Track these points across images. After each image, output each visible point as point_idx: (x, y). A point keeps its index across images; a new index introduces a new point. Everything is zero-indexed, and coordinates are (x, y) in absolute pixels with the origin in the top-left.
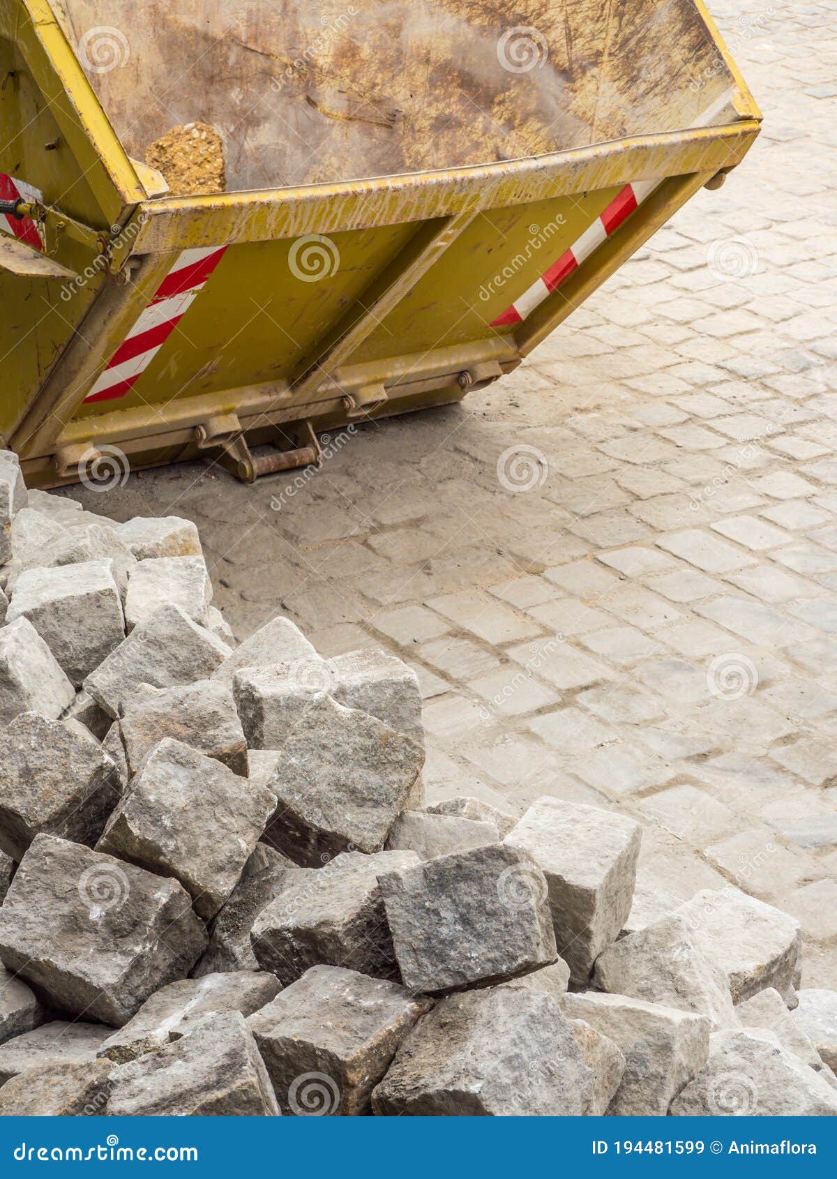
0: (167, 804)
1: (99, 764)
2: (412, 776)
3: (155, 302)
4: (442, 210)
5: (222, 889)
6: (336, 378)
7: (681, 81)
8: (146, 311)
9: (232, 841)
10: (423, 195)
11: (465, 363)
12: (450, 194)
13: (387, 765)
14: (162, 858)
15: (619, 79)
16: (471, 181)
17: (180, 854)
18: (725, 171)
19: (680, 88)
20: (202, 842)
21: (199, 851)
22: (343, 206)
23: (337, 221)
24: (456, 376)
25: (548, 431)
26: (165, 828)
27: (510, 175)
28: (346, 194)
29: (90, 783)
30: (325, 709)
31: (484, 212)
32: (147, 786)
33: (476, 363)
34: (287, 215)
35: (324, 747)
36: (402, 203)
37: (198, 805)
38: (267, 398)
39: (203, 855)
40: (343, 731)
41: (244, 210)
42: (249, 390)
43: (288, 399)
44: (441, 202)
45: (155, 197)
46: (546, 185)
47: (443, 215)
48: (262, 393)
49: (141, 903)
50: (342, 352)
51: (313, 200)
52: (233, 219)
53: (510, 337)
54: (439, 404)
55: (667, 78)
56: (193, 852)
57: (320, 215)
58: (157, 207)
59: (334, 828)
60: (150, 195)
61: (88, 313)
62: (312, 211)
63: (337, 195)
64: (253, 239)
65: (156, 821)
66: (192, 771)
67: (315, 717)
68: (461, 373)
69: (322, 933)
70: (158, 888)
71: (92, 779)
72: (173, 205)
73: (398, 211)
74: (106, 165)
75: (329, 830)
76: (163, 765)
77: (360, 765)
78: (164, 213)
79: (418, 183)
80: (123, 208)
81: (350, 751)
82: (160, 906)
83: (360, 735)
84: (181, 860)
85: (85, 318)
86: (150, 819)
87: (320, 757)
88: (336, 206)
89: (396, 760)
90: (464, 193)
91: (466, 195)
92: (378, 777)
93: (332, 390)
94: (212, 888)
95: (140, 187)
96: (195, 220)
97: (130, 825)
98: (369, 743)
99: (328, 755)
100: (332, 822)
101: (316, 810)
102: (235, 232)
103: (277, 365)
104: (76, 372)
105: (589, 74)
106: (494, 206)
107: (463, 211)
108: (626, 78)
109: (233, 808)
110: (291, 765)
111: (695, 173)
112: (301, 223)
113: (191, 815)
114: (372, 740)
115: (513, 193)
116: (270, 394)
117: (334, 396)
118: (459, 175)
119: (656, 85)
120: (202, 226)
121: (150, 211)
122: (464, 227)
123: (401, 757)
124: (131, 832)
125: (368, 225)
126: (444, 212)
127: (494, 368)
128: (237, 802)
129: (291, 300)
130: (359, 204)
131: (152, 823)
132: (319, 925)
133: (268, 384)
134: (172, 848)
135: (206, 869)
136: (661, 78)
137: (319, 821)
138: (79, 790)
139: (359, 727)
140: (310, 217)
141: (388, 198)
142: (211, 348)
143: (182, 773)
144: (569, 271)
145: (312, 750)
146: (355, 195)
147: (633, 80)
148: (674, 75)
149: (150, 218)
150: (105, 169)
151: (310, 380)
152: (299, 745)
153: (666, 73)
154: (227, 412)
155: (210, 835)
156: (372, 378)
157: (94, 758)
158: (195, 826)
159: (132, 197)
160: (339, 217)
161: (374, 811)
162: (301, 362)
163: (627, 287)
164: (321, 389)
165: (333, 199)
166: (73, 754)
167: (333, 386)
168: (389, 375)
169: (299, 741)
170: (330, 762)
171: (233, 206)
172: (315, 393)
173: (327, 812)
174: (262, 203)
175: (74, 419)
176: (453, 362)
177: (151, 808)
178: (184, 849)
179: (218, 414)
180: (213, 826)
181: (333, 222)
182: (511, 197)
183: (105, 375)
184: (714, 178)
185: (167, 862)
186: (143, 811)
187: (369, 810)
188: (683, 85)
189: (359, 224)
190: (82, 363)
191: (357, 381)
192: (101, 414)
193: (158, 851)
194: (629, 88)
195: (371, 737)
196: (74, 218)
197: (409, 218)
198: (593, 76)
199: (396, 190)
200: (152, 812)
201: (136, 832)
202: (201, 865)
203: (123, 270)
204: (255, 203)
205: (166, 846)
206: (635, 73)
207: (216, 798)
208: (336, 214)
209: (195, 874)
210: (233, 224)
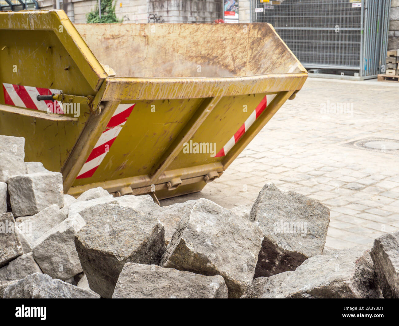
0: (207, 233)
1: (156, 224)
2: (327, 221)
3: (107, 130)
4: (210, 94)
5: (246, 281)
6: (164, 175)
7: (277, 65)
8: (103, 135)
9: (247, 253)
10: (205, 87)
11: (207, 171)
12: (213, 87)
13: (313, 217)
14: (208, 264)
15: (253, 70)
16: (220, 82)
17: (219, 261)
18: (296, 91)
19: (276, 67)
20: (230, 254)
21: (229, 260)
22: (178, 87)
23: (176, 94)
24: (203, 177)
25: (234, 197)
26: (208, 246)
27: (233, 82)
28: (179, 82)
29: (152, 234)
30: (274, 190)
31: (224, 98)
32: (194, 223)
33: (210, 171)
34: (159, 88)
35: (279, 208)
36: (198, 89)
37: (224, 233)
38: (142, 181)
39: (232, 262)
40: (286, 200)
41: (144, 85)
42: (135, 178)
43: (149, 182)
44: (210, 91)
45: (110, 76)
46: (244, 88)
47: (210, 97)
48: (140, 179)
49: (201, 291)
50: (169, 161)
51: (168, 84)
52: (139, 88)
53: (220, 163)
54: (194, 192)
55: (271, 65)
56: (226, 260)
57: (170, 91)
58: (112, 80)
59: (295, 250)
60: (109, 76)
61: (81, 135)
62: (167, 89)
63: (176, 82)
64: (146, 99)
65: (202, 243)
66: (217, 216)
67: (270, 193)
68: (205, 176)
69: (335, 287)
70: (210, 281)
71: (153, 232)
72: (118, 80)
73: (196, 93)
74: (92, 65)
75: (292, 251)
76: (200, 213)
77: (299, 217)
78: (115, 82)
79: (203, 81)
80: (99, 80)
81: (293, 210)
82: (215, 291)
83: (296, 202)
84: (220, 265)
85: (80, 136)
86: (198, 241)
87: (278, 213)
88: (176, 86)
89: (317, 213)
90: (218, 87)
91: (219, 89)
92: (310, 223)
93: (164, 179)
94: (240, 281)
95: (105, 73)
96: (126, 87)
97: (188, 245)
98: (301, 206)
99: (282, 213)
100: (292, 247)
101: (283, 240)
102: (140, 95)
103: (145, 167)
104: (76, 160)
105: (242, 70)
106: (227, 95)
107: (217, 95)
108: (256, 69)
109: (244, 235)
110: (264, 217)
111: (288, 91)
112: (163, 93)
113: (221, 239)
114: (303, 204)
115: (233, 90)
116: (142, 179)
117: (164, 182)
118: (217, 80)
119: (268, 68)
120: (128, 91)
121: (110, 81)
122: (216, 104)
123: (320, 212)
124: (189, 250)
125: (186, 97)
126: (211, 95)
127: (216, 174)
128: (245, 232)
129: (155, 134)
130: (183, 87)
131: (200, 243)
132: (332, 283)
133: (142, 176)
134: (214, 257)
135: (235, 270)
136: (269, 66)
137: (285, 247)
138: (147, 238)
139: (294, 198)
140: (167, 91)
141: (193, 86)
142: (125, 155)
143: (211, 217)
144: (242, 134)
145: (273, 209)
146: (183, 83)
147: (259, 69)
148: (274, 64)
149: (109, 84)
150: (91, 67)
151: (157, 173)
152: (266, 207)
153: (271, 64)
154: (128, 186)
155: (234, 251)
156: (177, 175)
157: (152, 221)
158: (224, 245)
159: (102, 76)
160: (176, 92)
161: (313, 240)
162: (153, 167)
163: (242, 164)
164: (160, 178)
165: (175, 84)
166: (139, 221)
167: (164, 177)
168: (182, 174)
169: (266, 205)
170: (284, 216)
171: (140, 83)
172: (158, 180)
173: (288, 241)
174: (150, 83)
175: (73, 187)
176: (203, 170)
177: (198, 235)
178: (221, 259)
179: (125, 186)
180: (235, 246)
181: (174, 94)
182: (233, 92)
183: (86, 165)
184: (292, 96)
185: (212, 266)
186: (194, 237)
187: (310, 240)
188: (278, 66)
189: (183, 96)
190: (79, 155)
191: (172, 176)
192: (83, 185)
193: (206, 261)
194: (257, 71)
195: (302, 203)
196: (77, 95)
197: (199, 97)
198: (243, 71)
199: (196, 83)
200: (199, 237)
201: (192, 249)
202: (232, 268)
203: (98, 108)
204: (147, 82)
205: (211, 256)
206: (259, 66)
207: (233, 230)
208: (175, 91)
209: (230, 273)
210: (140, 90)
